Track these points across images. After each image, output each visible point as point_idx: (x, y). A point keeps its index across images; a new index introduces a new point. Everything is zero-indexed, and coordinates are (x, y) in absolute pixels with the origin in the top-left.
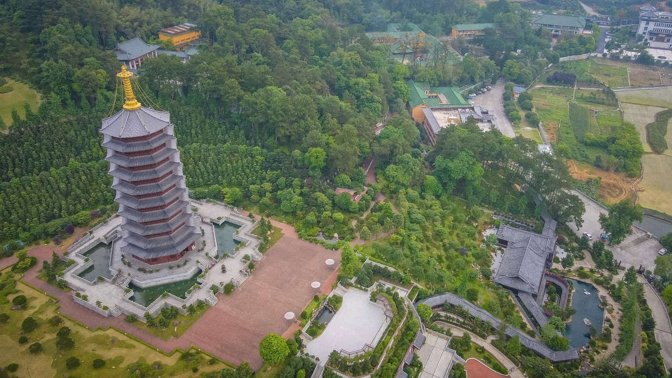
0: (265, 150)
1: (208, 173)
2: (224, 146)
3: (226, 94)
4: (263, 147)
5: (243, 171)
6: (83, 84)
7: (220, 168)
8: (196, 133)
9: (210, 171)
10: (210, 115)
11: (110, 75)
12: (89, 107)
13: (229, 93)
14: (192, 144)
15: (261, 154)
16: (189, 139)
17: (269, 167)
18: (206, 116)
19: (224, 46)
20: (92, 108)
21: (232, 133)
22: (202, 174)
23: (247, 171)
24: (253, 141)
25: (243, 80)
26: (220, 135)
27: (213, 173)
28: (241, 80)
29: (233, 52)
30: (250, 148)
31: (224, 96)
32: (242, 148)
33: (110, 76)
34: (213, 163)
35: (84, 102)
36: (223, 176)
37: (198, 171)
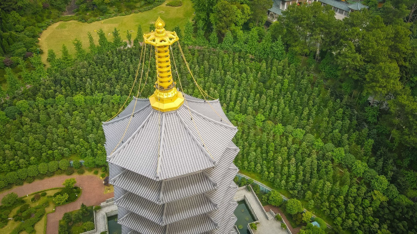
0: (394, 189)
1: (297, 177)
2: (335, 150)
3: (372, 80)
4: (393, 181)
5: (346, 202)
6: (218, 17)
7: (314, 181)
8: (309, 114)
9: (301, 177)
10: (337, 97)
11: (253, 13)
12: (216, 41)
13: (378, 82)
14: (297, 128)
15: (385, 192)
16: (296, 120)
17: (388, 219)
18: (332, 94)
19: (398, 8)
20: (218, 43)
21: (354, 136)
22: (289, 176)
23: (351, 207)
24: (380, 163)
25: (407, 64)
26: (337, 131)
27: (303, 182)
28: (404, 64)
29: (407, 18)
30: (373, 172)
31: (369, 83)
32: (361, 166)
33: (252, 15)
34: (308, 169)
35: (214, 35)
36: (314, 193)
37: (286, 169)
